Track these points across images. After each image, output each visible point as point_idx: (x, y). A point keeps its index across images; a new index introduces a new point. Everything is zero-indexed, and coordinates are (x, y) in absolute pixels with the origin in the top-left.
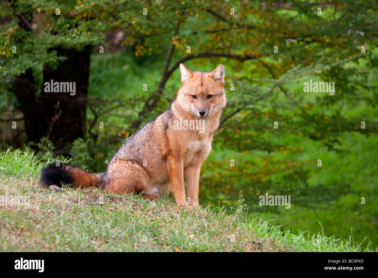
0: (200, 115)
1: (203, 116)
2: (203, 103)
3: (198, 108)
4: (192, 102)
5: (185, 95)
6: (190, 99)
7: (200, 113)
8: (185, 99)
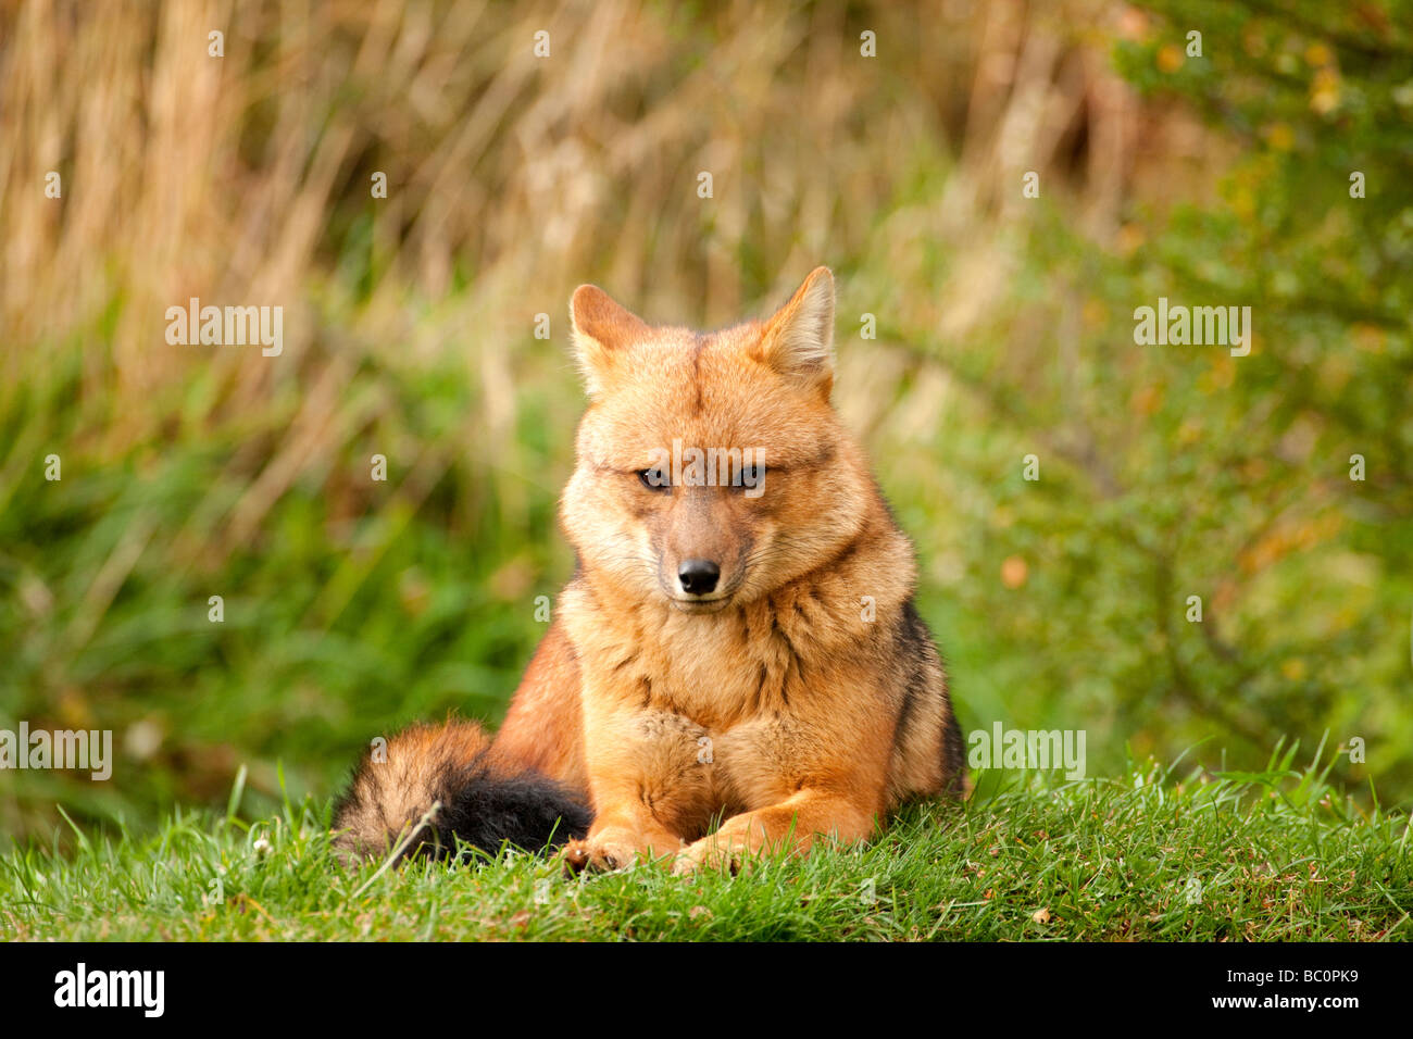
0: (686, 590)
1: (707, 596)
2: (710, 519)
3: (674, 548)
4: (640, 513)
5: (600, 470)
6: (627, 495)
7: (684, 578)
8: (598, 492)
